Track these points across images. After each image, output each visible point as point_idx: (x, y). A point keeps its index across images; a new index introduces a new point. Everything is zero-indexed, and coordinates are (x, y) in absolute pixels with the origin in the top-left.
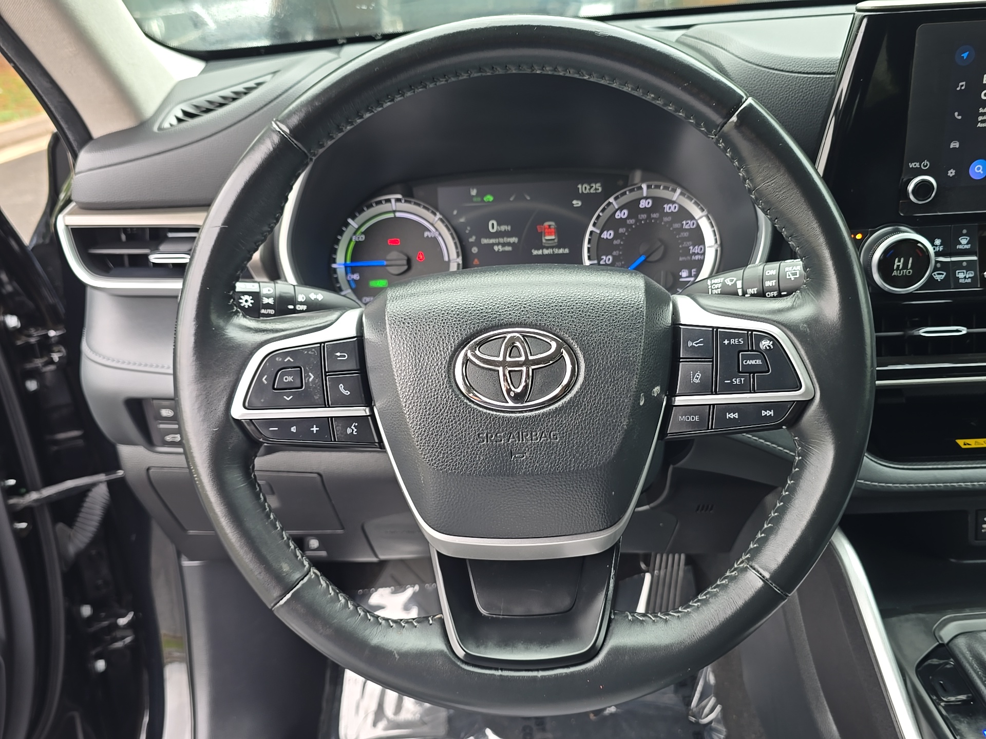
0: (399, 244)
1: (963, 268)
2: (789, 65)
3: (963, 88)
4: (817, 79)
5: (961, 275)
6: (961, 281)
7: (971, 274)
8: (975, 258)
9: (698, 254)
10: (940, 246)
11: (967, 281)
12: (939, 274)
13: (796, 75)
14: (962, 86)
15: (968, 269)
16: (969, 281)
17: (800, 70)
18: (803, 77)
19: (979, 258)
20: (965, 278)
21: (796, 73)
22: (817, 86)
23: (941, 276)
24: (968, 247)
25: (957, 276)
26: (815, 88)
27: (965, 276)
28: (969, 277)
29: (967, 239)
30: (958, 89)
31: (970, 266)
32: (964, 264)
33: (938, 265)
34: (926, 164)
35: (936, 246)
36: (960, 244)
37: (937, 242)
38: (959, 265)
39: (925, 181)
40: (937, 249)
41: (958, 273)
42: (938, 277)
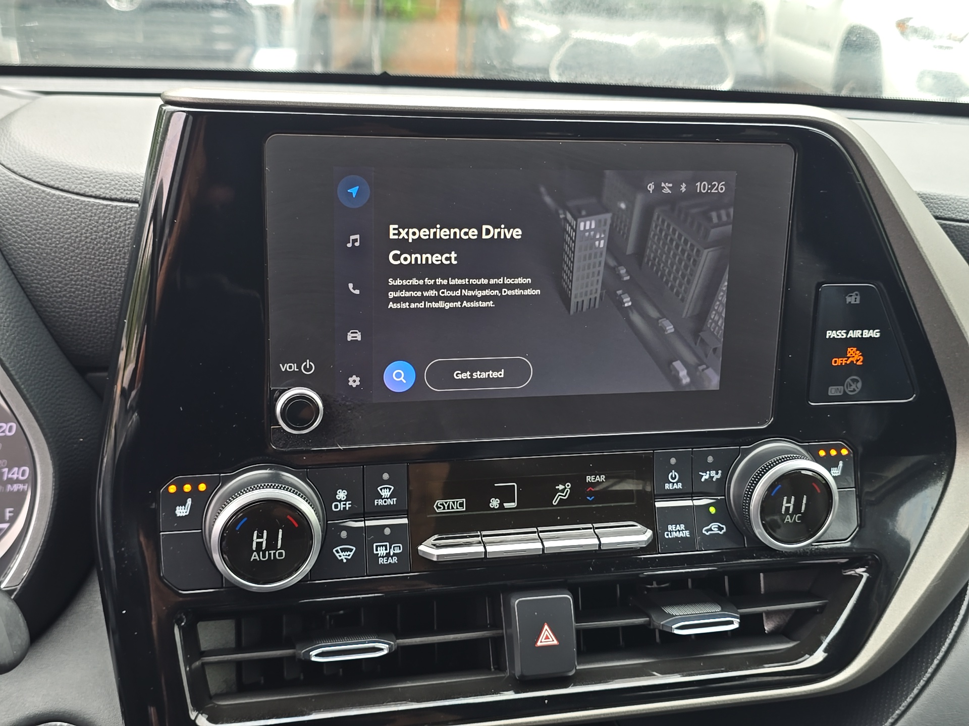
1: (384, 538)
2: (79, 181)
3: (357, 244)
4: (128, 210)
5: (382, 552)
6: (381, 561)
8: (404, 521)
9: (18, 481)
10: (345, 501)
11: (390, 560)
12: (343, 550)
13: (92, 200)
14: (355, 241)
15: (392, 540)
16: (395, 560)
17: (98, 193)
18: (102, 205)
19: (410, 521)
20: (388, 555)
21: (91, 196)
22: (128, 222)
23: (347, 554)
24: (392, 502)
25: (375, 552)
26: (125, 224)
27: (388, 551)
28: (395, 555)
29: (390, 489)
30: (349, 245)
31: (397, 533)
32: (387, 531)
33: (344, 534)
34: (309, 367)
35: (340, 501)
36: (380, 497)
37: (342, 494)
38: (377, 533)
39: (302, 397)
40: (341, 506)
41: (377, 547)
42: (343, 556)
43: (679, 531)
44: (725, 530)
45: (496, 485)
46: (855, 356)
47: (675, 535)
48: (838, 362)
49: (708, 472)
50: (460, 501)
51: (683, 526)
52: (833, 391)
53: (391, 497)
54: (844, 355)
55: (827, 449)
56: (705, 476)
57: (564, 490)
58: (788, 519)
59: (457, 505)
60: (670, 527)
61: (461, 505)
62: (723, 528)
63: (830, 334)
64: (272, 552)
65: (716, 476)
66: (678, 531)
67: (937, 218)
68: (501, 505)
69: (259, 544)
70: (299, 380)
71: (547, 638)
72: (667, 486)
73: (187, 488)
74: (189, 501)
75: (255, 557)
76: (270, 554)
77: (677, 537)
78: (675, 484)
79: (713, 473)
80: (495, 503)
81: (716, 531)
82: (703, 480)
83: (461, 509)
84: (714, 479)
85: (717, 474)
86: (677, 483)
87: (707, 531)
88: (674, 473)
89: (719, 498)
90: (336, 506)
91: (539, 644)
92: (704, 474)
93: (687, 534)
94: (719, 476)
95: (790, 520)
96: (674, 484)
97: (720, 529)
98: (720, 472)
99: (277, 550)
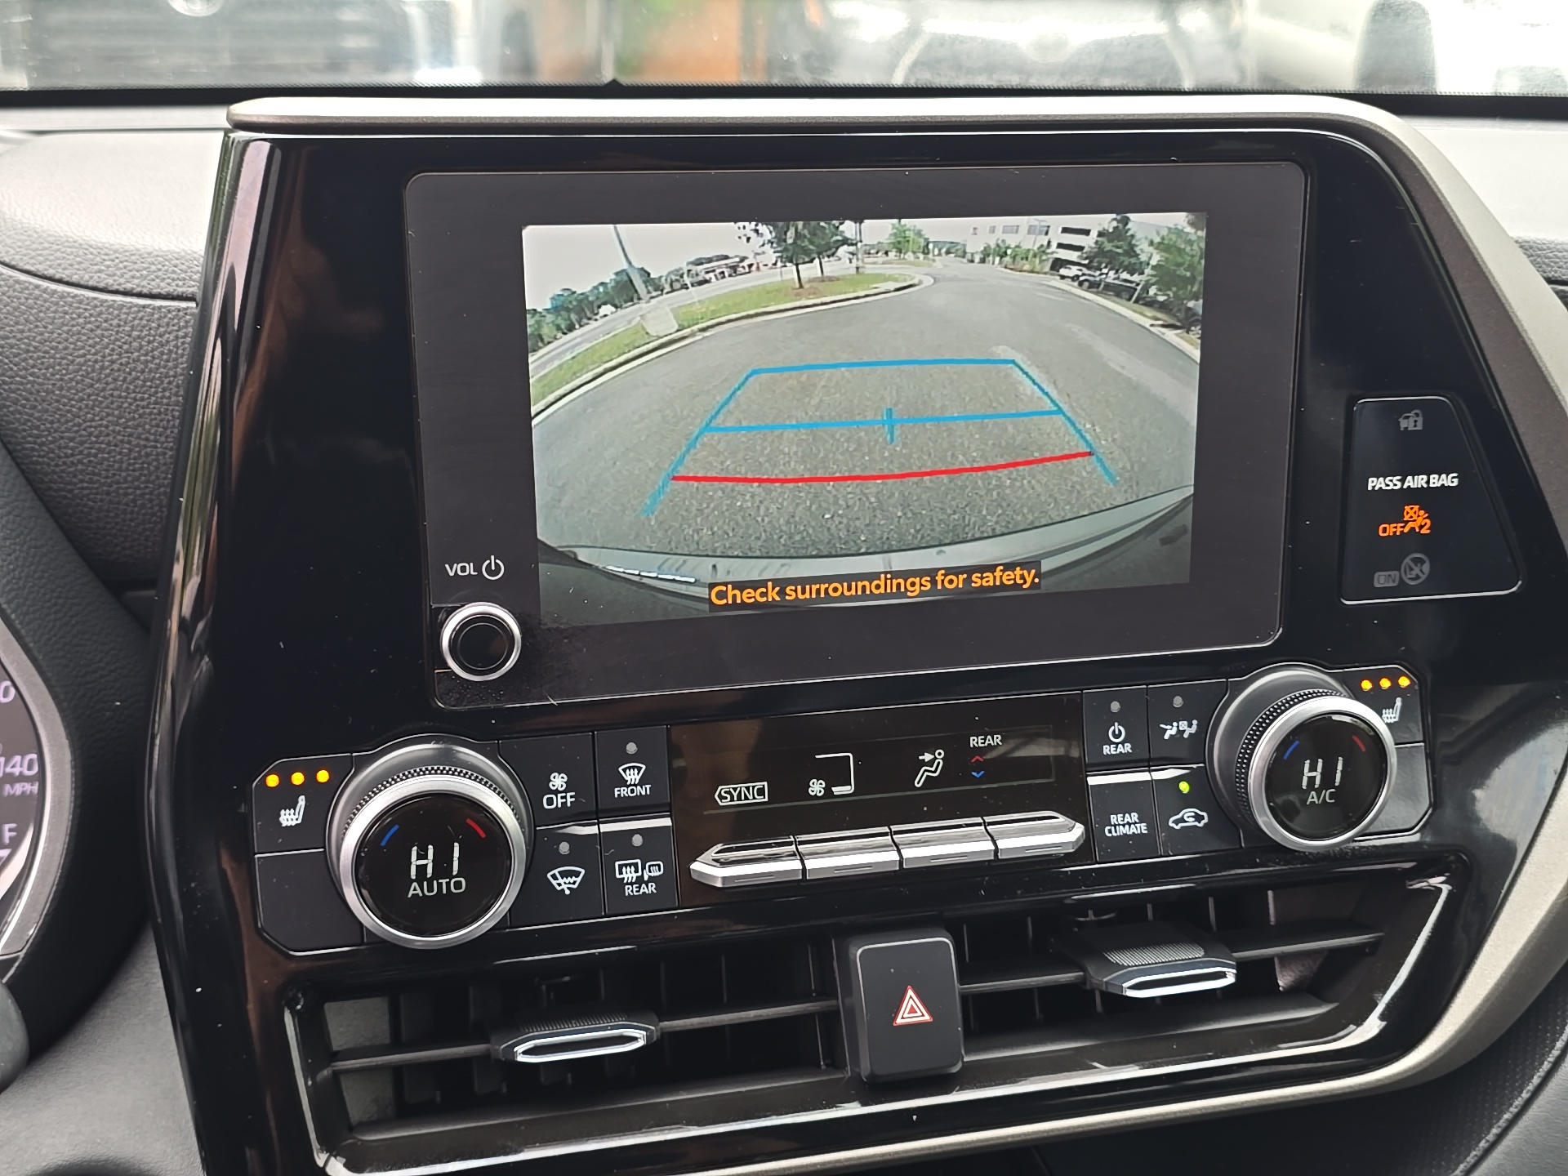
1: (629, 852)
2: (96, 267)
4: (181, 314)
5: (629, 875)
6: (628, 890)
8: (664, 821)
9: (22, 778)
10: (565, 791)
11: (644, 889)
12: (564, 874)
13: (119, 298)
15: (646, 854)
16: (652, 888)
17: (129, 286)
18: (137, 305)
19: (674, 822)
20: (640, 881)
21: (116, 292)
22: (181, 334)
23: (572, 880)
24: (644, 790)
25: (618, 876)
26: (177, 338)
27: (640, 874)
28: (651, 879)
29: (639, 769)
31: (654, 843)
32: (637, 840)
33: (564, 848)
34: (494, 567)
35: (556, 792)
36: (624, 783)
38: (620, 844)
39: (485, 618)
40: (558, 801)
41: (621, 867)
42: (564, 883)
43: (1129, 824)
44: (1206, 820)
45: (817, 757)
46: (1416, 519)
47: (1122, 830)
48: (1389, 530)
49: (1175, 724)
50: (759, 785)
51: (1135, 816)
52: (1381, 580)
53: (641, 783)
54: (1399, 518)
55: (1375, 678)
56: (1171, 731)
57: (933, 762)
58: (1313, 798)
59: (753, 793)
60: (1113, 819)
61: (761, 792)
62: (1203, 818)
63: (1375, 483)
64: (444, 881)
65: (1188, 729)
66: (1126, 825)
67: (1550, 281)
68: (828, 790)
69: (421, 869)
70: (478, 589)
71: (912, 1011)
72: (1106, 750)
73: (298, 778)
74: (302, 801)
75: (414, 890)
76: (440, 885)
77: (1125, 835)
78: (1120, 746)
79: (1183, 725)
80: (817, 787)
81: (1191, 822)
82: (1166, 737)
83: (760, 799)
84: (1186, 735)
85: (1190, 725)
86: (1123, 743)
87: (1177, 822)
88: (1117, 727)
89: (1195, 766)
90: (550, 802)
91: (899, 1021)
92: (1169, 727)
93: (1142, 828)
94: (1193, 729)
95: (1315, 800)
96: (1117, 745)
97: (1198, 818)
98: (1195, 722)
99: (452, 877)
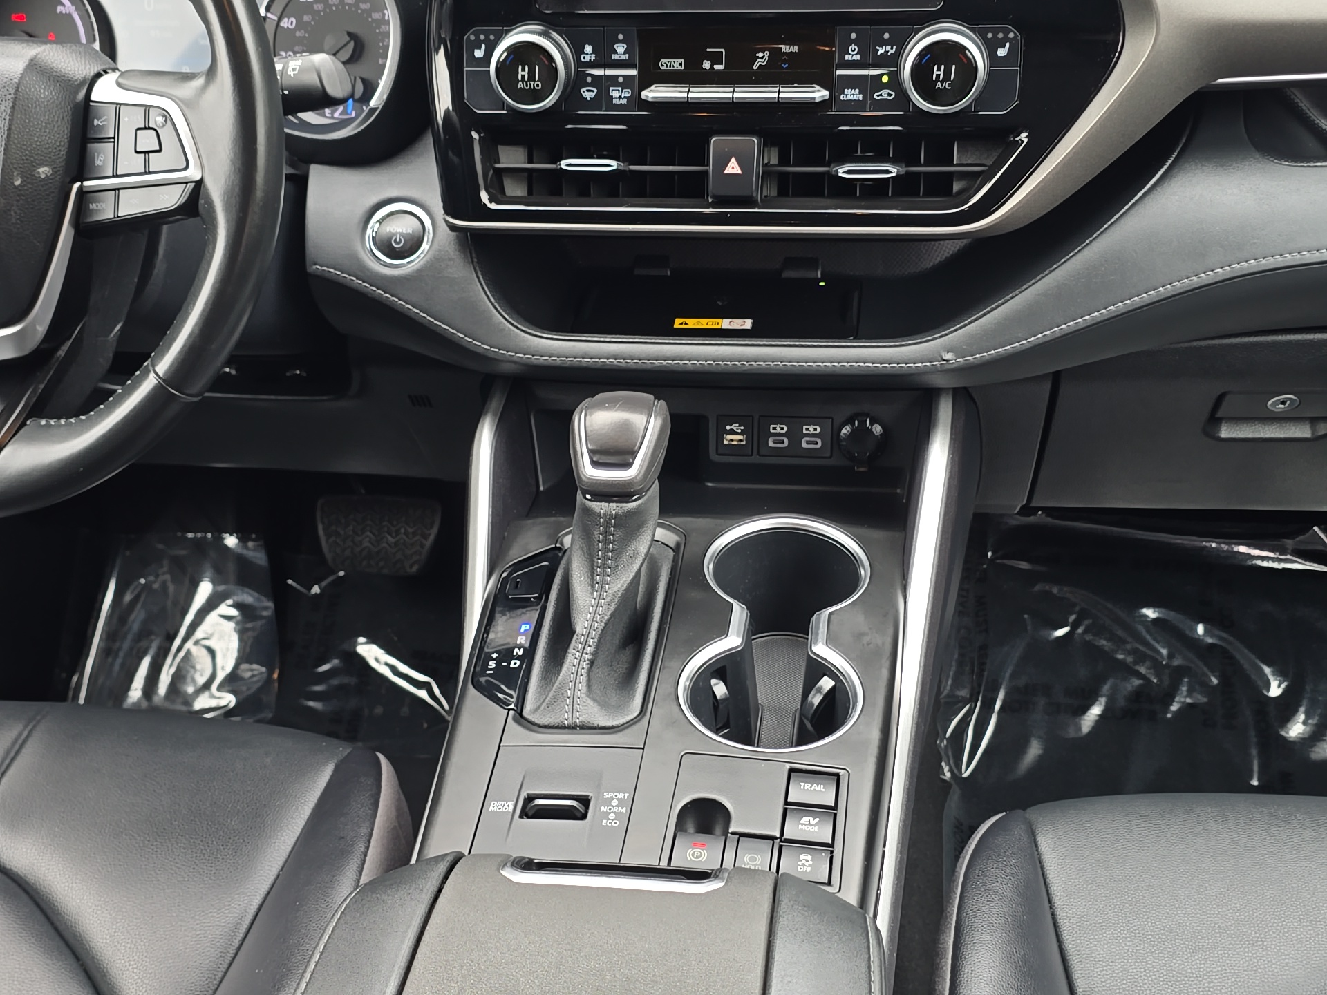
0: (25, 20)
1: (616, 84)
5: (615, 94)
6: (615, 101)
7: (627, 93)
8: (634, 72)
10: (591, 54)
11: (622, 101)
12: (588, 91)
15: (624, 86)
16: (625, 101)
19: (639, 73)
20: (620, 97)
23: (591, 93)
24: (626, 57)
25: (611, 94)
27: (620, 94)
28: (625, 97)
29: (624, 47)
31: (628, 81)
32: (621, 79)
33: (589, 79)
35: (587, 54)
36: (616, 53)
37: (588, 49)
38: (613, 80)
40: (588, 58)
41: (612, 90)
42: (588, 94)
43: (854, 95)
44: (893, 96)
45: (708, 50)
47: (849, 97)
49: (884, 47)
50: (680, 61)
51: (857, 91)
53: (624, 53)
55: (996, 32)
56: (881, 51)
57: (762, 58)
58: (939, 85)
59: (676, 64)
60: (846, 91)
61: (680, 64)
62: (892, 95)
64: (532, 83)
65: (891, 50)
66: (852, 95)
68: (712, 67)
69: (523, 76)
71: (733, 168)
72: (847, 57)
73: (482, 37)
74: (483, 46)
75: (520, 85)
76: (530, 85)
77: (851, 100)
78: (854, 56)
79: (888, 48)
80: (706, 65)
81: (885, 96)
82: (879, 53)
83: (680, 68)
84: (889, 54)
85: (892, 48)
86: (856, 54)
87: (878, 96)
88: (853, 46)
89: (892, 69)
90: (584, 58)
91: (726, 172)
92: (880, 48)
93: (860, 97)
94: (893, 51)
95: (940, 86)
96: (853, 55)
97: (890, 95)
98: (895, 47)
99: (535, 81)
